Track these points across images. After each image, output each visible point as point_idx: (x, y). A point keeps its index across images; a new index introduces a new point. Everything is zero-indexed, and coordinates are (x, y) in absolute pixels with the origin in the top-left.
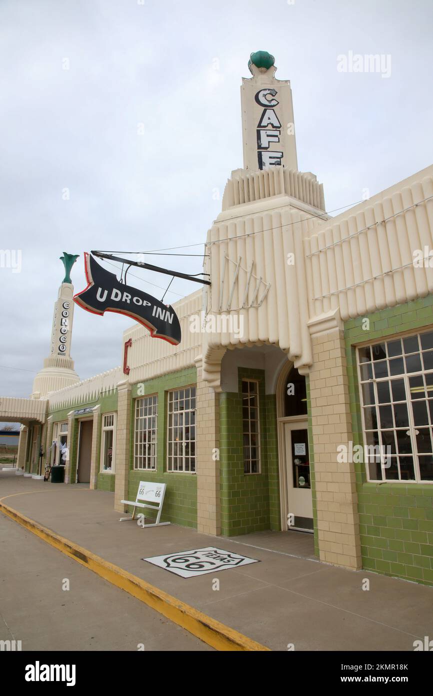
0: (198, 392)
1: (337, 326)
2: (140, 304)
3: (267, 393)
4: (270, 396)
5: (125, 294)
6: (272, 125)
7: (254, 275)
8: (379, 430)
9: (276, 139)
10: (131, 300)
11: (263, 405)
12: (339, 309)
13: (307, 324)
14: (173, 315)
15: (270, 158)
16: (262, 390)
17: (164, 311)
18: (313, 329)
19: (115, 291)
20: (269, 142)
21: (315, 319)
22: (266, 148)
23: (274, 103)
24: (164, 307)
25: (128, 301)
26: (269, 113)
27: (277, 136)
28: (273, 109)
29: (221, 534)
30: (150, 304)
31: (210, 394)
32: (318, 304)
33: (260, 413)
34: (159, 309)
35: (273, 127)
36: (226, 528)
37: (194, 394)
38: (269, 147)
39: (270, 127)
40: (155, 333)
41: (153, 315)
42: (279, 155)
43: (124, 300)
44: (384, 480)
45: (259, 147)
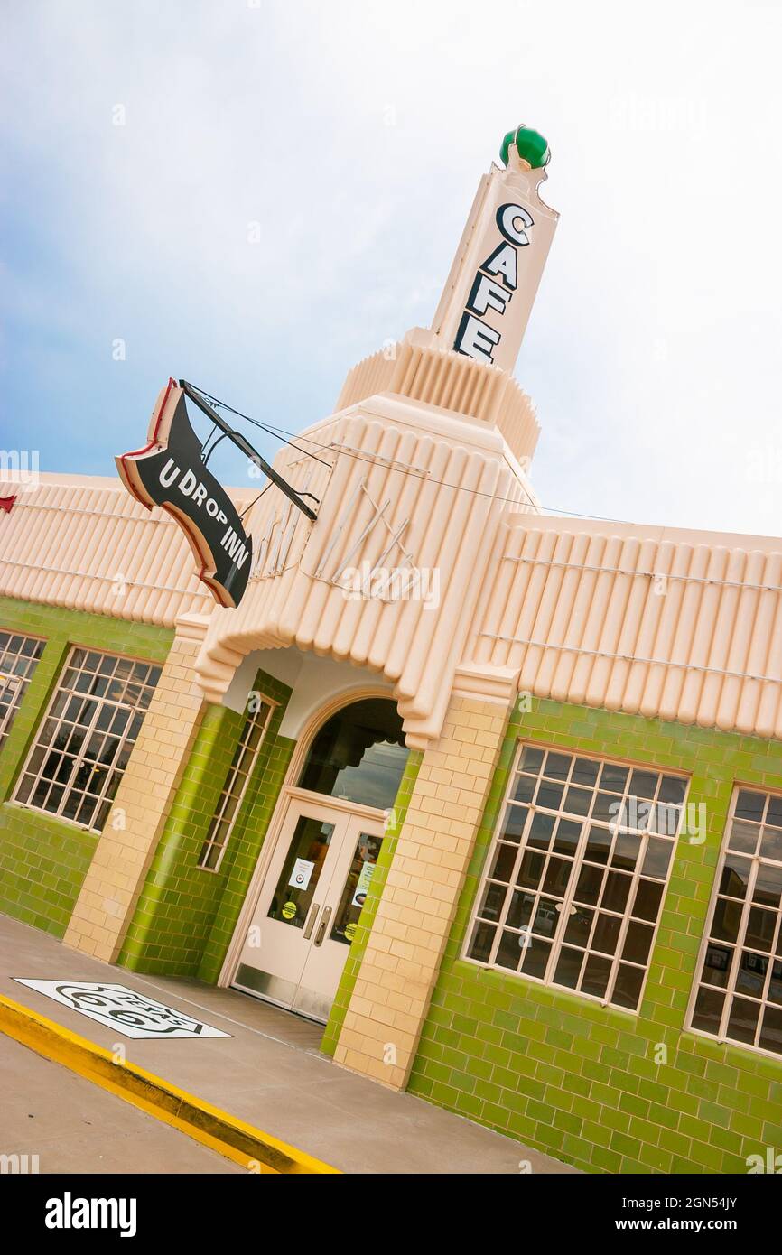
0: (162, 681)
1: (507, 698)
2: (212, 514)
3: (282, 732)
4: (285, 740)
5: (201, 487)
6: (505, 276)
7: (400, 544)
8: (512, 886)
9: (500, 306)
10: (205, 501)
11: (267, 749)
12: (521, 672)
13: (456, 670)
14: (248, 553)
15: (479, 334)
16: (275, 725)
17: (240, 541)
18: (462, 683)
19: (190, 475)
20: (488, 305)
21: (470, 667)
22: (480, 314)
23: (521, 239)
24: (241, 534)
25: (199, 503)
26: (508, 252)
27: (503, 302)
28: (516, 250)
29: (117, 962)
30: (225, 521)
31: (192, 698)
32: (485, 645)
33: (256, 763)
34: (235, 535)
35: (505, 282)
36: (133, 954)
37: (153, 682)
38: (484, 314)
39: (499, 279)
40: (210, 575)
41: (222, 543)
42: (494, 337)
43: (194, 498)
44: (492, 964)
45: (470, 304)
